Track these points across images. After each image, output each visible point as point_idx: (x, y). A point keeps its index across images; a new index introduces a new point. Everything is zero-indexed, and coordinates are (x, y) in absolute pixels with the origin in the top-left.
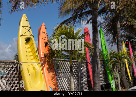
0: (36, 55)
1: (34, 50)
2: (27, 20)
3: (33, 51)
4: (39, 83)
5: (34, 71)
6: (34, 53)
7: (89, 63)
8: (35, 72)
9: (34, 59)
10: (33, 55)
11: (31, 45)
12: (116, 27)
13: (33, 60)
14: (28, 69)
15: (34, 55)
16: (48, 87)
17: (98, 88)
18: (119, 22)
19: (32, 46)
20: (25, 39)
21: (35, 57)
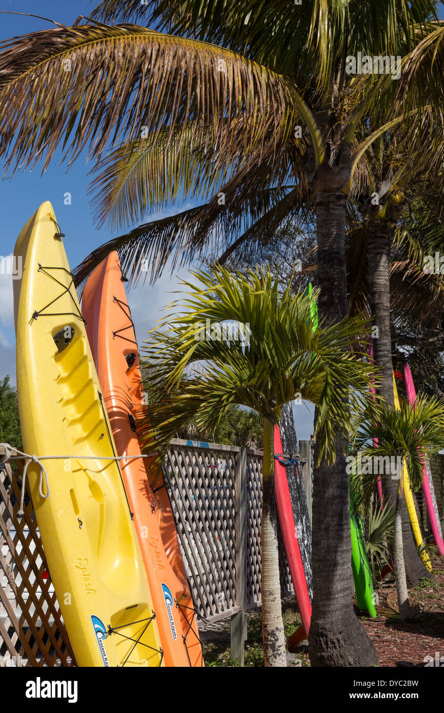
0: (102, 417)
1: (88, 390)
2: (58, 237)
3: (84, 395)
4: (117, 563)
5: (98, 504)
6: (86, 407)
7: (281, 463)
8: (102, 506)
9: (87, 437)
10: (80, 420)
11: (76, 368)
12: (373, 284)
13: (81, 444)
14: (72, 491)
15: (90, 416)
16: (158, 586)
17: (343, 590)
18: (384, 258)
19: (77, 373)
20: (53, 332)
21: (96, 427)
